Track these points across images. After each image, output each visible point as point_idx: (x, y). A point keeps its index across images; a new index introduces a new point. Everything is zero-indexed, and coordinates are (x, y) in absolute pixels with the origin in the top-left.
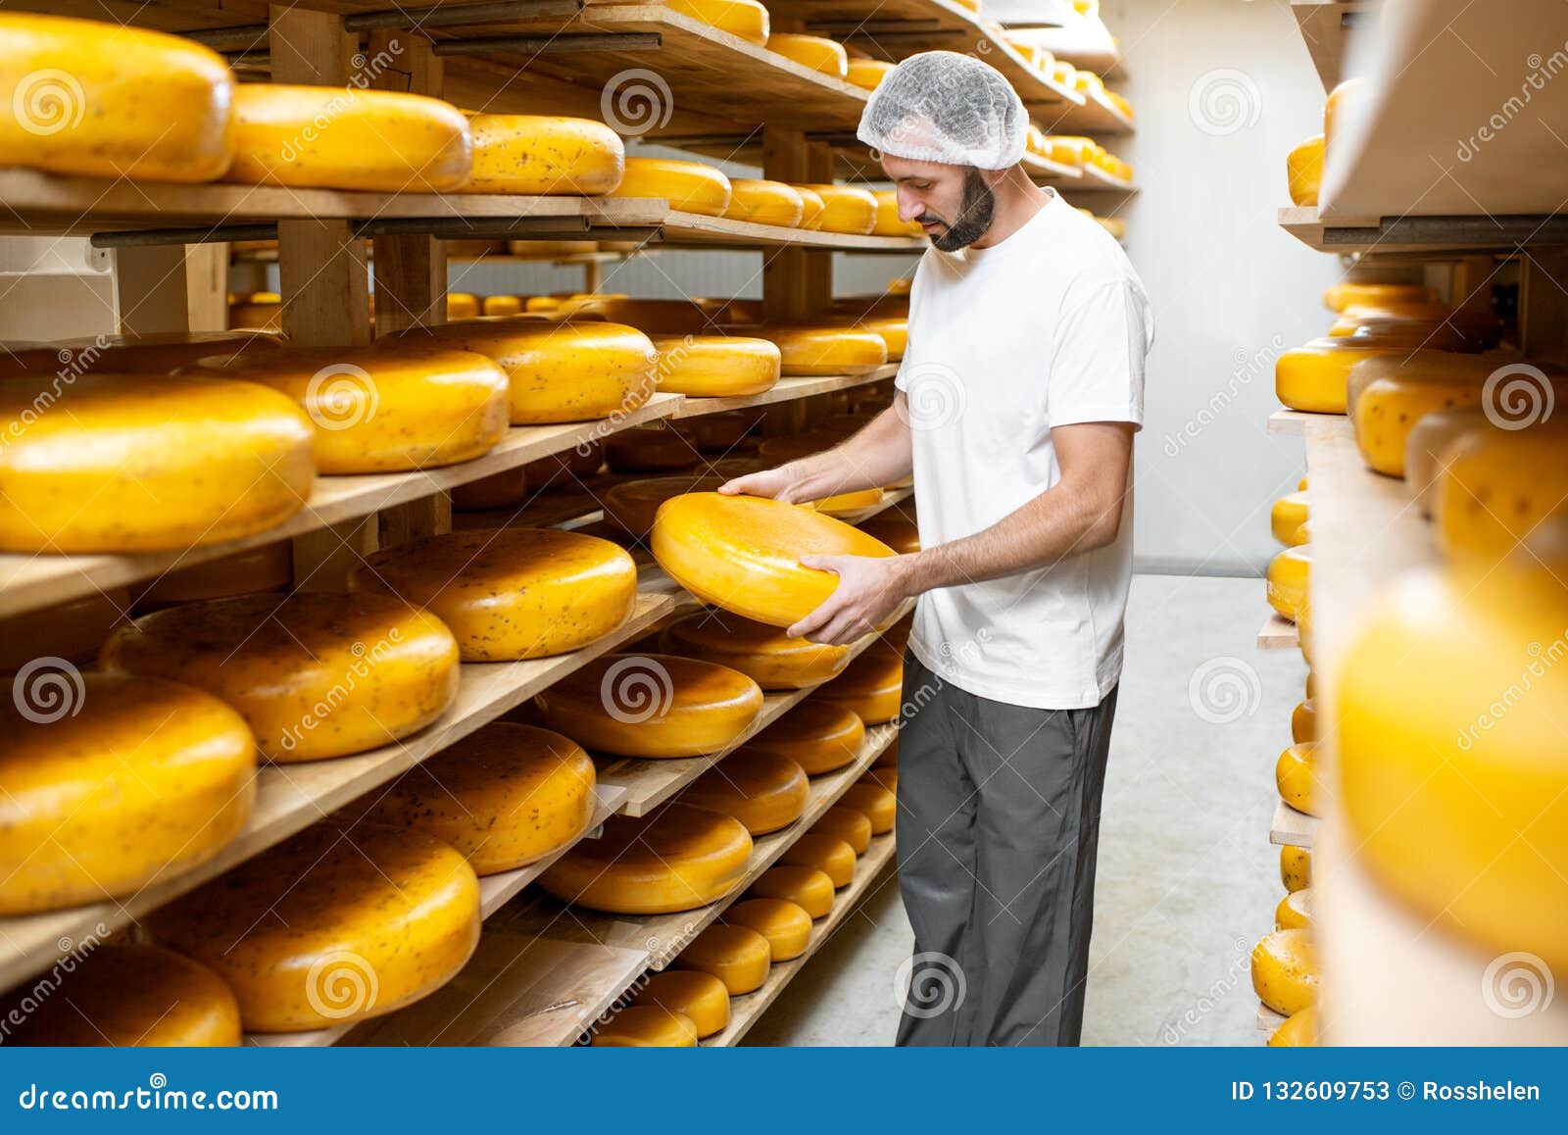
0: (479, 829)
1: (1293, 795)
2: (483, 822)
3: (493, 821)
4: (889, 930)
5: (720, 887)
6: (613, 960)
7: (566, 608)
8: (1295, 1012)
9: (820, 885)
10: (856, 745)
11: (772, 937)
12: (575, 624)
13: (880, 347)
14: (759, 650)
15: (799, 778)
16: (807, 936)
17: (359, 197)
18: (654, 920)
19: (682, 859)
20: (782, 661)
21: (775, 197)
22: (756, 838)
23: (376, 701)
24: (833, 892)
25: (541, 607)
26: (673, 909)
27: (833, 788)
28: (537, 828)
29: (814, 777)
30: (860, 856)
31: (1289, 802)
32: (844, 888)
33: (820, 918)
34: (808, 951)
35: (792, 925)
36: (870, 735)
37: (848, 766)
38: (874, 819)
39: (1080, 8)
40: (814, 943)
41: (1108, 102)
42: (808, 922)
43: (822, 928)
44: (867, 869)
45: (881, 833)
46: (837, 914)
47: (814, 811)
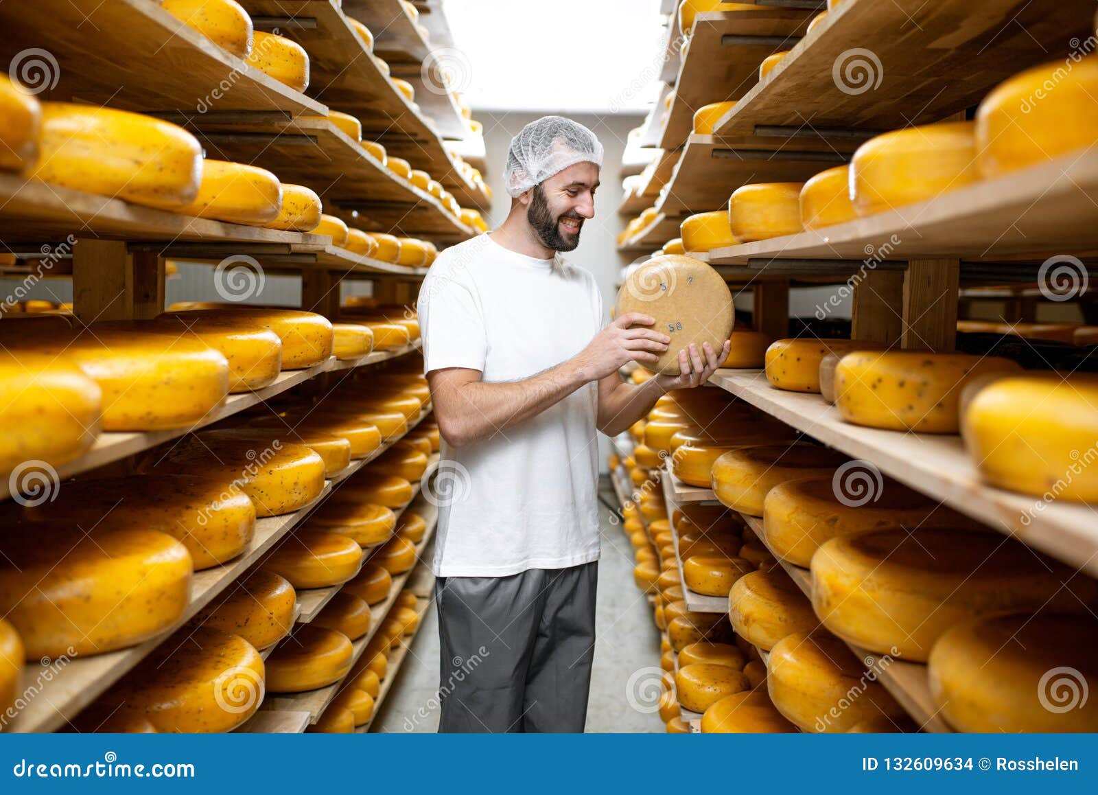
0: (239, 626)
1: (695, 584)
2: (242, 622)
3: (247, 620)
4: (398, 711)
5: (340, 672)
6: (288, 718)
7: (296, 484)
8: (706, 710)
9: (371, 678)
10: (387, 588)
11: (353, 710)
12: (300, 494)
13: (405, 334)
14: (347, 524)
15: (364, 606)
16: (371, 708)
17: (228, 225)
18: (300, 695)
19: (315, 655)
20: (360, 530)
21: (358, 238)
22: (354, 641)
23: (226, 533)
24: (379, 682)
25: (282, 483)
26: (311, 688)
27: (379, 613)
28: (272, 624)
29: (372, 606)
30: (388, 658)
31: (691, 589)
32: (382, 681)
33: (375, 699)
34: (371, 719)
35: (363, 703)
36: (393, 581)
37: (384, 600)
38: (390, 637)
39: (474, 129)
40: (373, 716)
41: (483, 187)
42: (371, 699)
43: (376, 705)
44: (392, 669)
45: (395, 647)
46: (381, 696)
47: (373, 627)
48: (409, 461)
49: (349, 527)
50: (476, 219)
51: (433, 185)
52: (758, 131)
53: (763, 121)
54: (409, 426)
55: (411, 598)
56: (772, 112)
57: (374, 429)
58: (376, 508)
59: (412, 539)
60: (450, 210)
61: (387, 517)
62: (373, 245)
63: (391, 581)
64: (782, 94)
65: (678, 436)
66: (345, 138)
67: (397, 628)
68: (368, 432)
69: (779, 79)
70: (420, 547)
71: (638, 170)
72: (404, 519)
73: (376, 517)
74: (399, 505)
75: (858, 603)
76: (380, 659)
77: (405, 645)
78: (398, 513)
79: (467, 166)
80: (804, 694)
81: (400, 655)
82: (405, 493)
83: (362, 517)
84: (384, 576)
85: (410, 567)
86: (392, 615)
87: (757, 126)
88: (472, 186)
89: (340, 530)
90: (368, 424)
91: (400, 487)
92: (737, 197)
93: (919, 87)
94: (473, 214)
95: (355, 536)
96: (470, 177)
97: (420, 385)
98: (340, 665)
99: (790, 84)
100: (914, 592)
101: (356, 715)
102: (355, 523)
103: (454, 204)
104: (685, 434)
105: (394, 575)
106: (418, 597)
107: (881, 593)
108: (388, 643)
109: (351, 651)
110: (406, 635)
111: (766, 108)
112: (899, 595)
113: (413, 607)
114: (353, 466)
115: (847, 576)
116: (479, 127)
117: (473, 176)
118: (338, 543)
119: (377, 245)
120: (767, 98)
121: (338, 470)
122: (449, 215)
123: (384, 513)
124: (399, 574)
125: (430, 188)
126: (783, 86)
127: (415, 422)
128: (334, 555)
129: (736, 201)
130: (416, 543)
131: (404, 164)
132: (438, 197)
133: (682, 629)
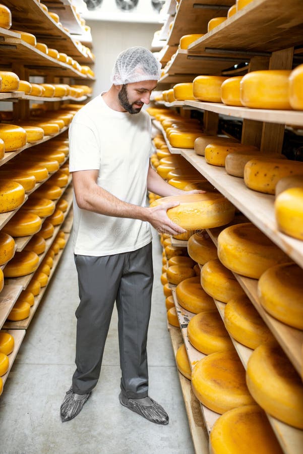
5: (34, 269)
6: (14, 288)
7: (13, 200)
9: (46, 268)
10: (53, 232)
12: (15, 204)
13: (57, 127)
15: (43, 241)
18: (19, 278)
19: (24, 263)
20: (40, 211)
22: (39, 255)
25: (7, 199)
26: (23, 275)
27: (49, 242)
28: (6, 255)
29: (46, 240)
30: (53, 259)
32: (51, 268)
33: (48, 276)
34: (47, 284)
35: (44, 278)
36: (55, 228)
37: (51, 237)
38: (54, 250)
39: (86, 30)
40: (48, 283)
41: (91, 56)
42: (47, 277)
43: (49, 279)
44: (55, 263)
45: (56, 254)
46: (51, 275)
47: (47, 249)
48: (60, 179)
49: (36, 210)
50: (88, 71)
51: (68, 59)
52: (207, 50)
53: (209, 46)
54: (60, 165)
55: (62, 234)
56: (212, 44)
57: (45, 169)
58: (47, 201)
59: (62, 210)
60: (76, 69)
61: (52, 205)
62: (43, 90)
63: (53, 228)
64: (217, 39)
65: (171, 174)
66: (29, 46)
67: (57, 247)
68: (43, 172)
69: (215, 35)
70: (66, 214)
71: (158, 50)
72: (59, 203)
73: (47, 205)
74: (56, 198)
75: (234, 256)
76: (50, 260)
77: (60, 253)
78: (56, 202)
79: (84, 47)
80: (214, 285)
81: (58, 257)
82: (59, 193)
83: (41, 205)
84: (51, 227)
85: (61, 223)
86: (55, 242)
87: (206, 48)
88: (86, 56)
89: (32, 211)
90: (42, 167)
91: (57, 191)
92: (196, 81)
93: (274, 39)
94: (86, 68)
95: (38, 214)
96: (85, 52)
97: (64, 146)
98: (34, 266)
99: (220, 36)
100: (256, 253)
101: (41, 283)
102: (38, 208)
103: (78, 65)
104: (173, 173)
105: (55, 226)
106: (65, 233)
107: (243, 254)
108: (53, 253)
109: (38, 260)
110: (61, 249)
111: (210, 42)
112: (250, 254)
113: (63, 238)
114: (37, 186)
115: (231, 245)
116: (89, 29)
117: (87, 51)
118: (31, 218)
119: (44, 90)
120: (210, 40)
121: (30, 189)
122: (76, 71)
123: (50, 203)
124: (58, 225)
125: (67, 61)
126: (217, 36)
127: (63, 163)
128: (30, 223)
129: (196, 83)
130: (64, 212)
131: (55, 51)
132: (71, 64)
133: (170, 250)
